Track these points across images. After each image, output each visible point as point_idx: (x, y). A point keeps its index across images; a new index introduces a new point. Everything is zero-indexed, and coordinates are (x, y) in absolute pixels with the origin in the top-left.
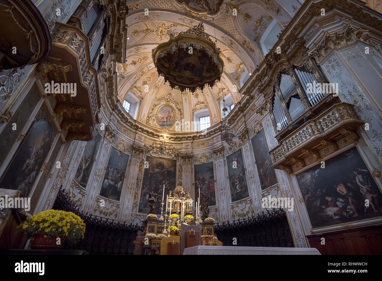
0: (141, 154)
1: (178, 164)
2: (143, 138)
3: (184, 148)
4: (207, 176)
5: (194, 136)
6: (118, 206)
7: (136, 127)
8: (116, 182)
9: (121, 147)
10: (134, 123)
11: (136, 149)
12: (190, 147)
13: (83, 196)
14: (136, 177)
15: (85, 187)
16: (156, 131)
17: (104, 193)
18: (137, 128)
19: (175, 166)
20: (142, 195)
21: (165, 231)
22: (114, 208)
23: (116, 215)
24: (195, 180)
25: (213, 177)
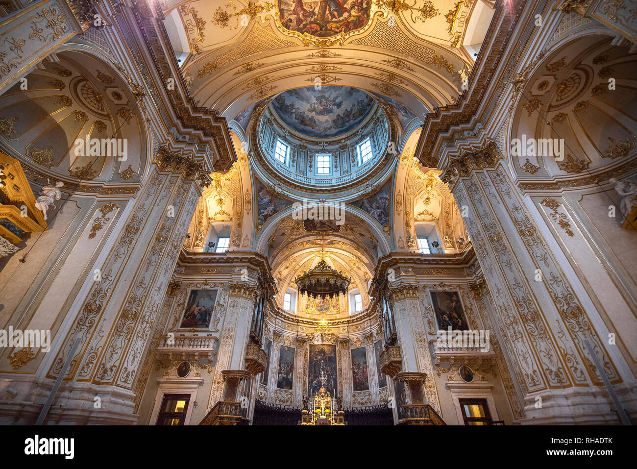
0: (305, 344)
1: (337, 349)
2: (304, 328)
3: (341, 332)
4: (361, 361)
5: (348, 321)
6: (291, 394)
7: (296, 321)
8: (288, 374)
9: (287, 343)
10: (295, 318)
11: (300, 341)
12: (346, 330)
13: (267, 391)
14: (302, 367)
15: (266, 385)
16: (315, 320)
17: (280, 385)
18: (298, 321)
19: (335, 351)
20: (309, 382)
21: (312, 421)
22: (289, 396)
23: (291, 402)
24: (353, 365)
25: (365, 363)
